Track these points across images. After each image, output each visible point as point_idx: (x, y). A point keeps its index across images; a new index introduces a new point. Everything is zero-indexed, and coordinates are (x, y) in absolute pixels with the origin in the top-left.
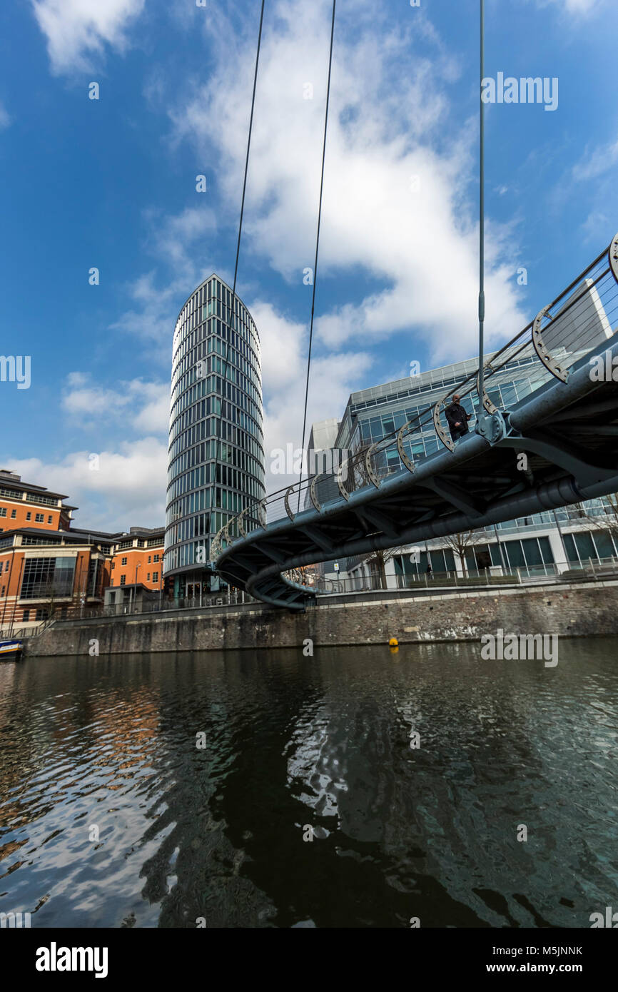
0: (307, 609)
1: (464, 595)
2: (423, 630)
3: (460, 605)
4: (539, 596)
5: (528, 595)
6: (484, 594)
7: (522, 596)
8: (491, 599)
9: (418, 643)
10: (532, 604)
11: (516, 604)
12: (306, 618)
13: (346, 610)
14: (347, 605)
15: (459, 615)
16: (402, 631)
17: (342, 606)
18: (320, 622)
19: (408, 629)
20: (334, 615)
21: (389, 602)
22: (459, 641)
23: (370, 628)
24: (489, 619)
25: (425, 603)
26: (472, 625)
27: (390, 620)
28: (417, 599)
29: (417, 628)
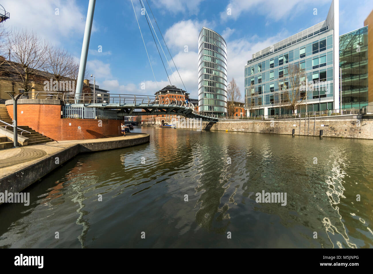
0: (217, 122)
1: (243, 122)
2: (235, 129)
3: (242, 124)
4: (257, 123)
5: (255, 123)
6: (247, 122)
7: (254, 123)
8: (248, 123)
9: (234, 131)
10: (255, 125)
11: (252, 125)
12: (216, 124)
13: (223, 123)
14: (223, 122)
15: (242, 126)
16: (232, 129)
17: (222, 122)
18: (218, 125)
19: (233, 128)
20: (221, 124)
21: (230, 122)
22: (240, 132)
23: (227, 128)
24: (247, 128)
25: (236, 123)
26: (244, 128)
27: (230, 126)
28: (235, 122)
29: (234, 128)
